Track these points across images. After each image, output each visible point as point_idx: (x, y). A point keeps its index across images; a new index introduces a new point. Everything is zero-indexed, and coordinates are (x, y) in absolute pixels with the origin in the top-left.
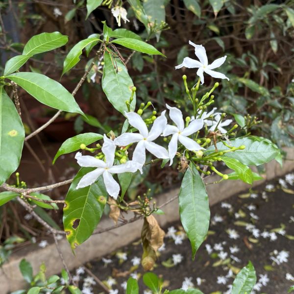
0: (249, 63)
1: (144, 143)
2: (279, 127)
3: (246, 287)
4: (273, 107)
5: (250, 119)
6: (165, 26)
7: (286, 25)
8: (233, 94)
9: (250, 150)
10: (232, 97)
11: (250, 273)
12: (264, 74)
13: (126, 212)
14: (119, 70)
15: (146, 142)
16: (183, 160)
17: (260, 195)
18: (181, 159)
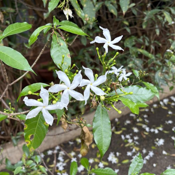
0: (144, 41)
1: (68, 91)
2: (159, 76)
3: (137, 168)
4: (157, 64)
5: (141, 72)
6: (95, 20)
7: (164, 21)
8: (135, 58)
9: (138, 93)
10: (134, 59)
11: (140, 160)
12: (152, 47)
13: (71, 124)
14: (61, 45)
15: (69, 90)
16: (93, 101)
17: (150, 110)
18: (92, 100)
